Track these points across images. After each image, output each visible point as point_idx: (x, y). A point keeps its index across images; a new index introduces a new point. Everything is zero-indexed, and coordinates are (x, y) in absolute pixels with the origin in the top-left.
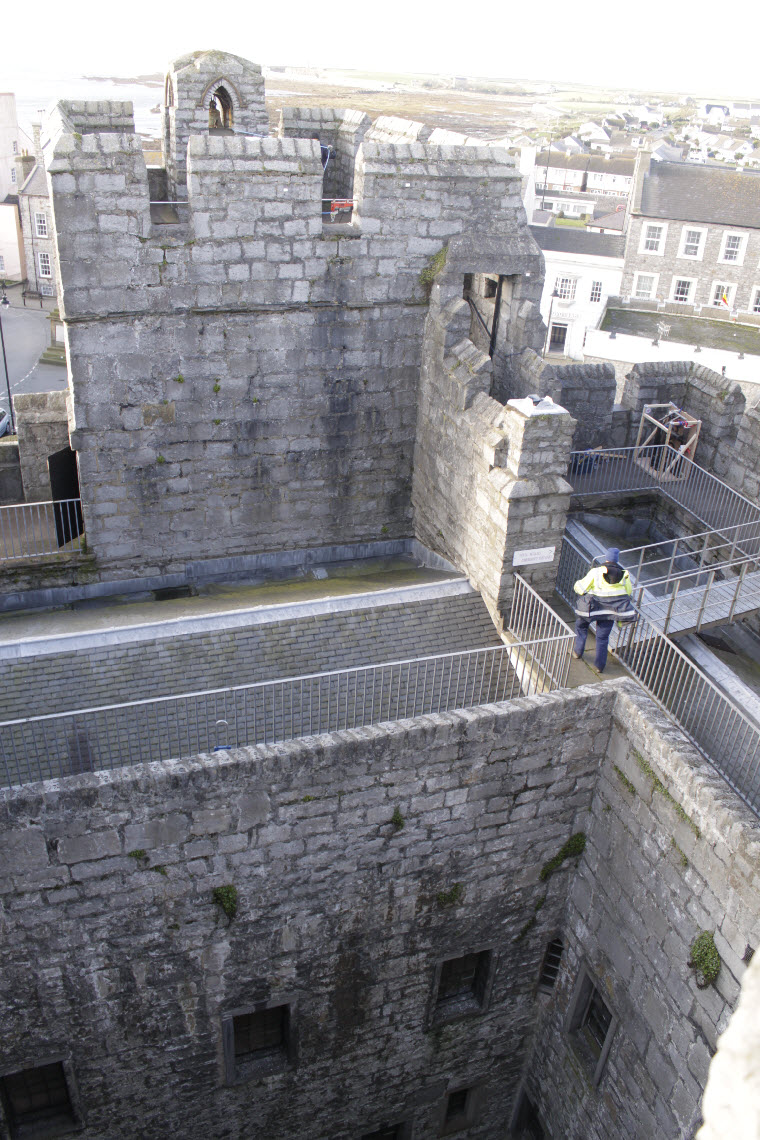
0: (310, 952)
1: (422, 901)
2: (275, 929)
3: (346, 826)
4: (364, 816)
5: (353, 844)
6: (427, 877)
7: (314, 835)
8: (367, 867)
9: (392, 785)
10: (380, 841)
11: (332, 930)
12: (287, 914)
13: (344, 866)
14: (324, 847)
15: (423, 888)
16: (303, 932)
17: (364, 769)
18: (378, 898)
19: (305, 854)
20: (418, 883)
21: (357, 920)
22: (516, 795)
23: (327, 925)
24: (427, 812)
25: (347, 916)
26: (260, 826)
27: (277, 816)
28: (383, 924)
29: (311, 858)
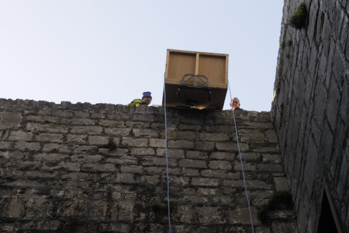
0: (31, 223)
1: (138, 209)
2: (5, 197)
3: (73, 142)
4: (87, 139)
5: (78, 154)
6: (141, 190)
7: (48, 142)
8: (88, 171)
9: (107, 127)
10: (98, 157)
11: (54, 210)
12: (18, 187)
13: (70, 166)
14: (55, 151)
15: (138, 198)
16: (29, 204)
17: (87, 115)
18: (97, 196)
19: (40, 151)
20: (134, 194)
21: (77, 208)
22: (209, 153)
23: (51, 205)
24: (136, 147)
25: (69, 203)
26: (11, 130)
27: (25, 127)
28: (103, 219)
29: (44, 155)
